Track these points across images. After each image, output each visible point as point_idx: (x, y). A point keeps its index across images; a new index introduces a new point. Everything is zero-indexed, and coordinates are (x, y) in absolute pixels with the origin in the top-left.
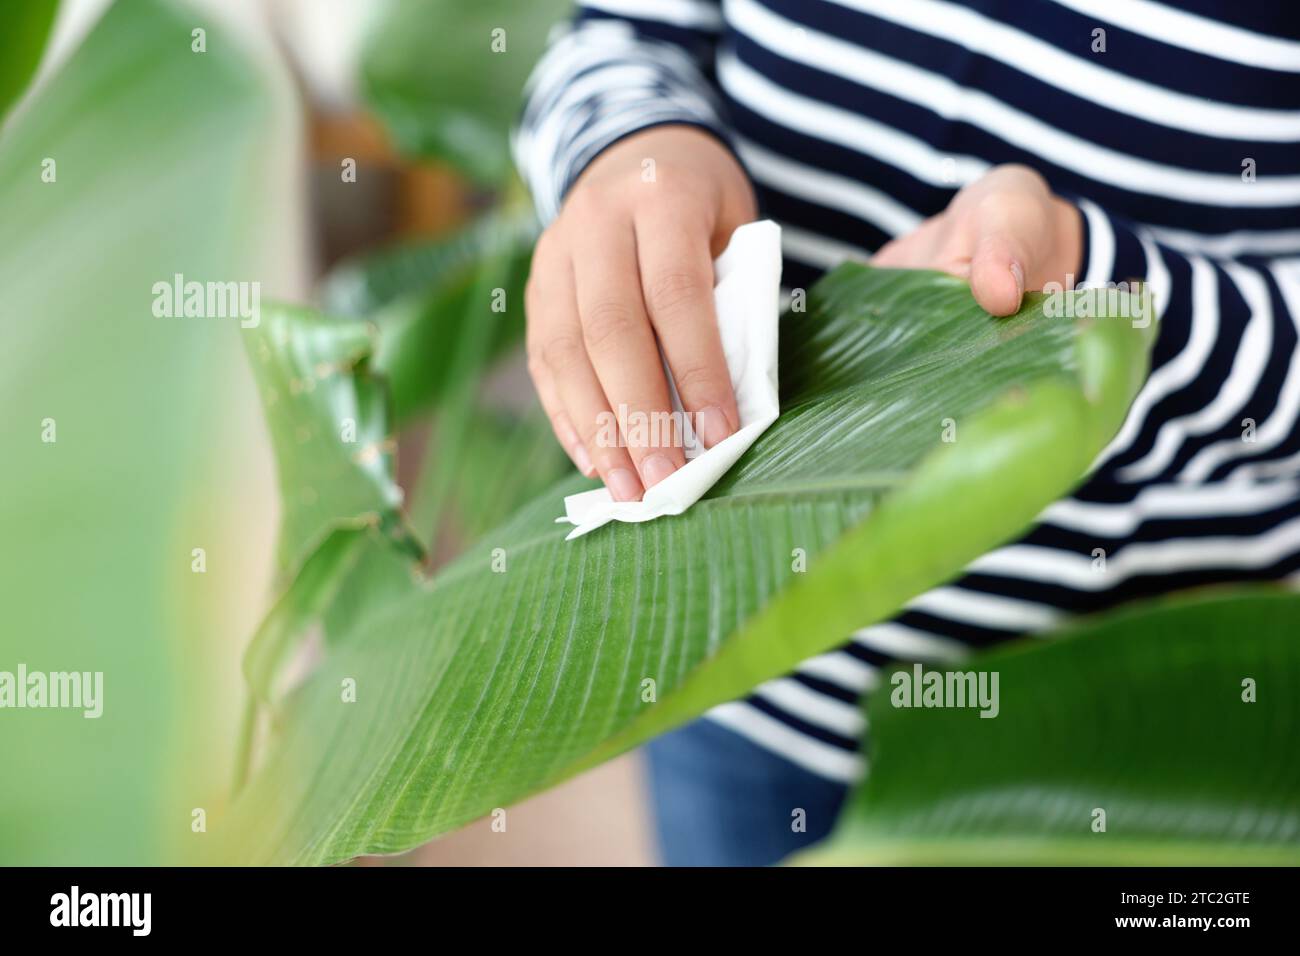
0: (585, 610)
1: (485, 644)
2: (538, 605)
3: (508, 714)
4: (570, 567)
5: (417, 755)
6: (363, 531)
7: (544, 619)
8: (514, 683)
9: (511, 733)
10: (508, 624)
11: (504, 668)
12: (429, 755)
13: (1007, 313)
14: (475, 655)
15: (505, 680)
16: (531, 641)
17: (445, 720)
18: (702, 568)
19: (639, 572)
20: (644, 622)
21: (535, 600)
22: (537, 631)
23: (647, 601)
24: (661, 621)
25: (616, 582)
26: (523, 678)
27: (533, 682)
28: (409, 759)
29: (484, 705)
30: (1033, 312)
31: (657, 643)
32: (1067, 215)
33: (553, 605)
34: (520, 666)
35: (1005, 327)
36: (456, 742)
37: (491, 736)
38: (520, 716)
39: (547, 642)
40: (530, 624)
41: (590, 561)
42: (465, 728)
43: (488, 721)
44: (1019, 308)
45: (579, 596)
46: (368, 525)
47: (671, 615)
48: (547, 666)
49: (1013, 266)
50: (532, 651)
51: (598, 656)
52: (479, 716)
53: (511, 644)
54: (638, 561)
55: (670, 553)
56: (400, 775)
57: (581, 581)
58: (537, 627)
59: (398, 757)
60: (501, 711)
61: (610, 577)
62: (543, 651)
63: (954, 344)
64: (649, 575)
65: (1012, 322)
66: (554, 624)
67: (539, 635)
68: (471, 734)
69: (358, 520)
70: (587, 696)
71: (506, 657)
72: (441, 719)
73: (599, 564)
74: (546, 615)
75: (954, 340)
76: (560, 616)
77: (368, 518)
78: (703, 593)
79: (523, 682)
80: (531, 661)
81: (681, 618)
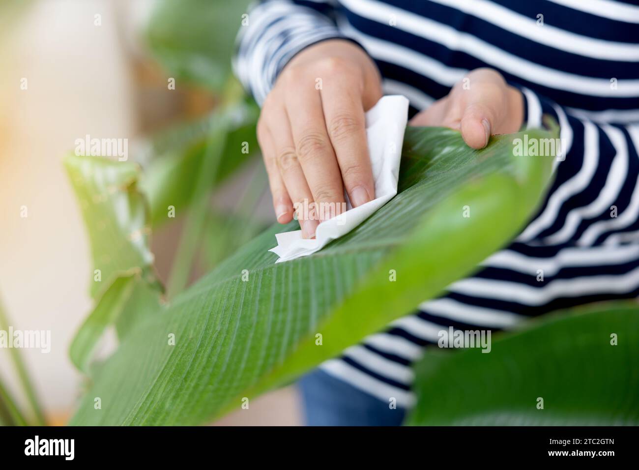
0: (244, 318)
1: (192, 339)
2: (220, 315)
3: (200, 377)
4: (237, 294)
5: (152, 402)
6: (133, 277)
7: (222, 323)
8: (205, 360)
9: (201, 388)
10: (204, 327)
11: (201, 352)
12: (158, 402)
13: (481, 147)
14: (186, 345)
15: (200, 358)
16: (215, 336)
17: (168, 382)
18: (306, 292)
19: (273, 294)
20: (274, 323)
21: (218, 313)
22: (219, 330)
23: (276, 311)
24: (284, 322)
25: (261, 301)
26: (209, 357)
27: (214, 359)
28: (148, 405)
29: (189, 373)
30: (495, 146)
31: (281, 335)
32: (515, 95)
33: (228, 316)
34: (208, 351)
35: (480, 155)
36: (173, 394)
37: (191, 389)
38: (205, 379)
39: (223, 336)
40: (215, 327)
41: (247, 290)
42: (178, 386)
43: (190, 382)
44: (487, 144)
45: (241, 310)
46: (135, 274)
47: (289, 317)
48: (223, 349)
49: (484, 121)
50: (215, 342)
51: (249, 344)
52: (185, 379)
53: (204, 338)
54: (273, 288)
55: (290, 284)
56: (143, 414)
57: (243, 301)
58: (218, 328)
59: (143, 404)
60: (197, 376)
61: (258, 298)
62: (220, 342)
63: (454, 167)
64: (278, 297)
65: (484, 152)
66: (227, 325)
67: (219, 333)
68: (181, 389)
69: (130, 271)
70: (243, 365)
71: (201, 346)
72: (166, 381)
73: (252, 291)
74: (223, 321)
75: (454, 164)
76: (230, 322)
77: (135, 270)
78: (307, 306)
79: (210, 359)
80: (213, 348)
81: (294, 320)
